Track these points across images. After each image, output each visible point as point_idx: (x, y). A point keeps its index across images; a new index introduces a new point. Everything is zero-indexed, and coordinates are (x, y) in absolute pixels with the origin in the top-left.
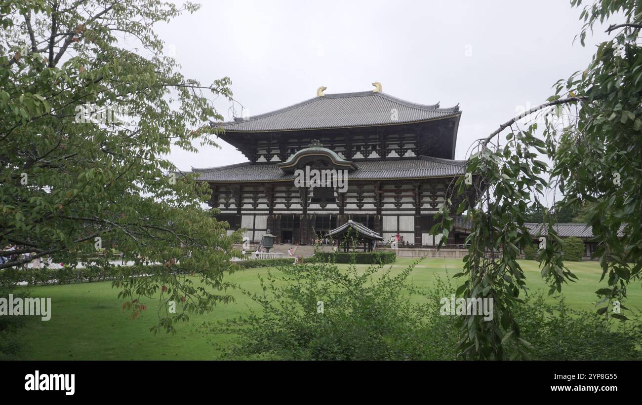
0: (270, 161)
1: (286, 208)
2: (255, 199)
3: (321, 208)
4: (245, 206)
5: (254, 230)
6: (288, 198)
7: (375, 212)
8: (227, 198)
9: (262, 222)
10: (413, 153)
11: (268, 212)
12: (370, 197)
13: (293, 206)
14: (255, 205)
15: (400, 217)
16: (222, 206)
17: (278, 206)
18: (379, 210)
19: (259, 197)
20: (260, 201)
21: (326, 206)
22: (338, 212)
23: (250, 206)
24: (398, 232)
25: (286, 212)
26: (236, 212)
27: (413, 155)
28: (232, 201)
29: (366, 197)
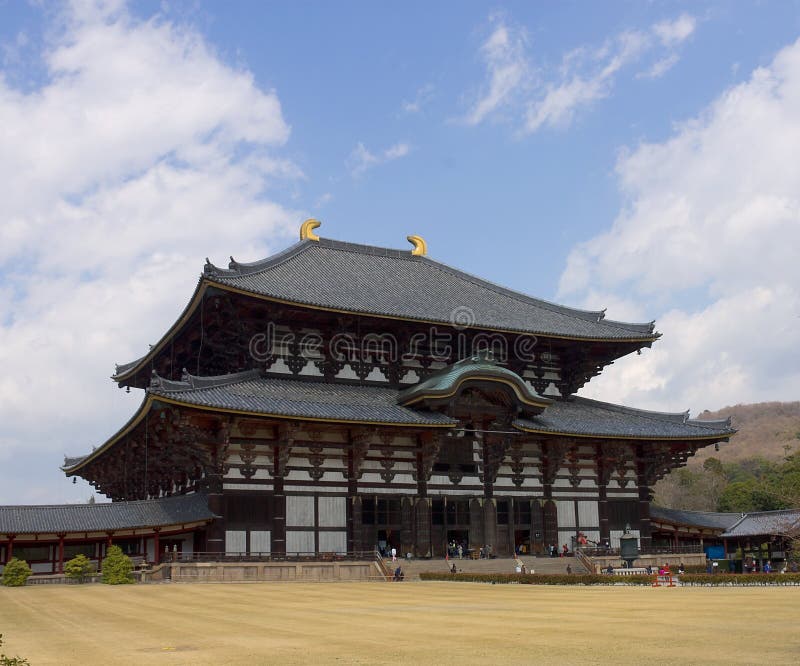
0: (300, 373)
1: (384, 481)
2: (317, 459)
3: (451, 483)
4: (293, 476)
5: (317, 529)
6: (388, 461)
7: (541, 494)
8: (248, 454)
9: (334, 511)
10: (557, 390)
11: (345, 490)
12: (533, 465)
13: (398, 479)
14: (317, 473)
15: (579, 502)
16: (234, 473)
17: (367, 478)
18: (548, 490)
19: (326, 456)
20: (327, 464)
21: (460, 480)
22: (482, 492)
23: (305, 476)
24: (578, 528)
25: (384, 491)
26: (271, 488)
27: (557, 393)
28: (260, 460)
29: (527, 465)
